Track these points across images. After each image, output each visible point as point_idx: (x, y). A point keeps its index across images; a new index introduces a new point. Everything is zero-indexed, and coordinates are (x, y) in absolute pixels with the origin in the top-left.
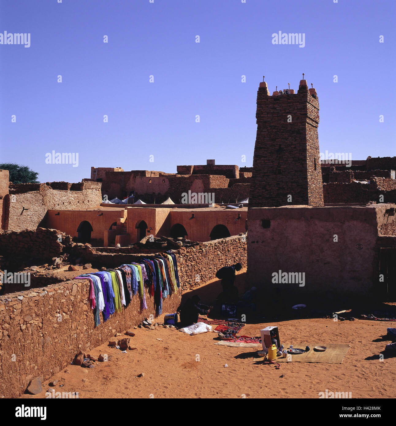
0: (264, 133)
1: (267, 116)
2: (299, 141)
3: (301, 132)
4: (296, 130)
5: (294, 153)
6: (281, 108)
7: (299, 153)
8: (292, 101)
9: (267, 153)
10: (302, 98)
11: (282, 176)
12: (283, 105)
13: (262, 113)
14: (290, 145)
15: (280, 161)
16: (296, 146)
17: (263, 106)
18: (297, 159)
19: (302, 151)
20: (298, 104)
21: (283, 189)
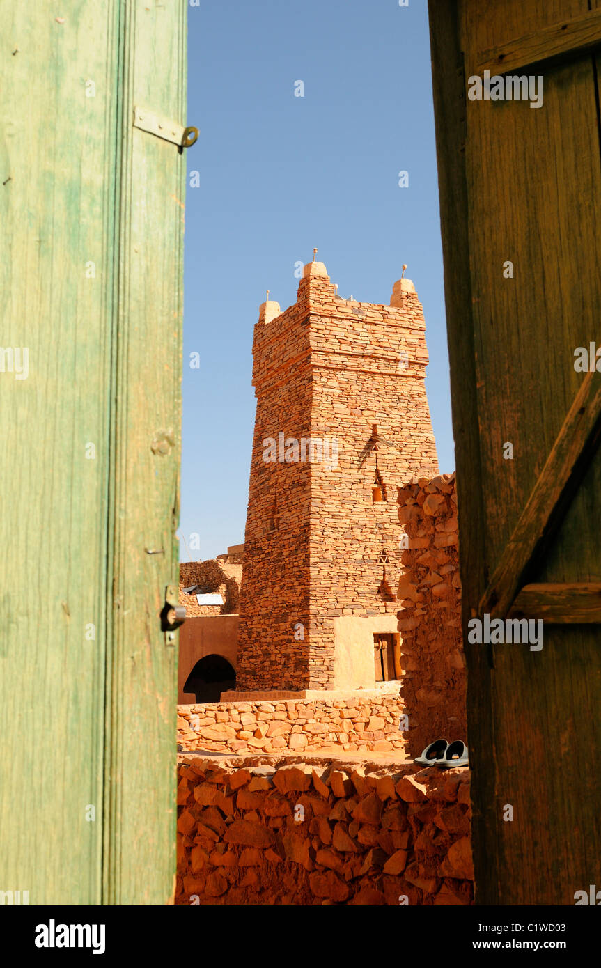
0: (333, 390)
1: (338, 347)
2: (416, 422)
3: (417, 399)
4: (406, 393)
5: (410, 450)
6: (370, 335)
7: (421, 450)
8: (392, 322)
9: (344, 442)
10: (414, 320)
11: (388, 507)
12: (374, 327)
13: (327, 339)
14: (397, 429)
15: (380, 468)
16: (412, 434)
17: (327, 320)
18: (418, 465)
19: (426, 447)
20: (407, 332)
21: (394, 538)
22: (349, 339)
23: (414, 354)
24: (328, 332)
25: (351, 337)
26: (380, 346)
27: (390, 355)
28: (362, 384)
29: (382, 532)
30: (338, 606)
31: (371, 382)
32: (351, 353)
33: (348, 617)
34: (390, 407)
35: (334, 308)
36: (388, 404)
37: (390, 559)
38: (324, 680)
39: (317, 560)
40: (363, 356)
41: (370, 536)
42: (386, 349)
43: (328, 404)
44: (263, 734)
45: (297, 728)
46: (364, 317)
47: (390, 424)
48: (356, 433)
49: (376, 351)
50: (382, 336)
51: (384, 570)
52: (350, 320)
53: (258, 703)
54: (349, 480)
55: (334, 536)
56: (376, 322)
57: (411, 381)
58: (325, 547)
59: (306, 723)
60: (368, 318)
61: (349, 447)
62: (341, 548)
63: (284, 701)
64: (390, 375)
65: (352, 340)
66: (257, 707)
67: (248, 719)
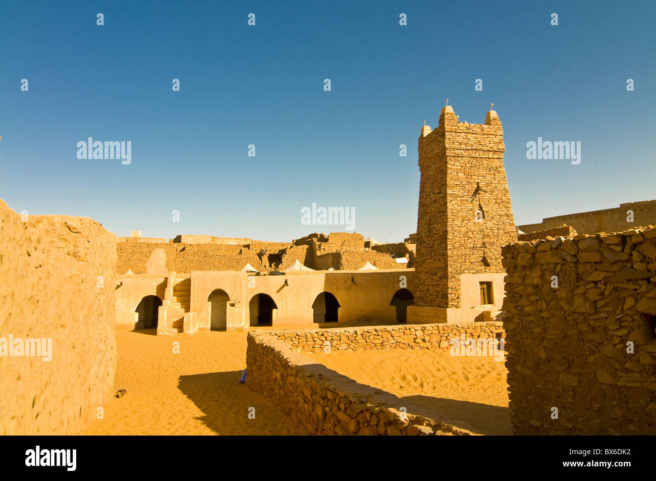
0: (457, 167)
1: (459, 146)
2: (499, 180)
3: (499, 169)
4: (493, 166)
5: (496, 194)
6: (475, 139)
7: (501, 194)
8: (486, 132)
9: (463, 192)
10: (498, 131)
11: (485, 222)
12: (477, 136)
13: (454, 143)
14: (489, 184)
15: (481, 203)
16: (497, 186)
17: (454, 134)
18: (500, 201)
19: (504, 192)
20: (494, 137)
21: (488, 236)
23: (497, 147)
24: (454, 139)
25: (465, 141)
26: (480, 145)
27: (485, 148)
28: (472, 163)
29: (483, 233)
30: (462, 269)
31: (476, 162)
32: (466, 149)
33: (466, 274)
34: (486, 174)
35: (457, 128)
36: (484, 172)
37: (487, 246)
38: (456, 304)
39: (451, 247)
40: (471, 150)
41: (476, 236)
42: (483, 146)
43: (455, 173)
44: (427, 341)
45: (444, 338)
46: (472, 131)
47: (486, 182)
48: (469, 187)
49: (478, 147)
50: (481, 140)
51: (484, 252)
52: (465, 133)
53: (424, 325)
54: (466, 209)
55: (459, 236)
56: (478, 133)
57: (496, 161)
58: (454, 242)
59: (448, 335)
60: (474, 131)
61: (466, 194)
62: (462, 242)
63: (437, 324)
64: (485, 158)
65: (466, 143)
66: (424, 327)
67: (419, 333)
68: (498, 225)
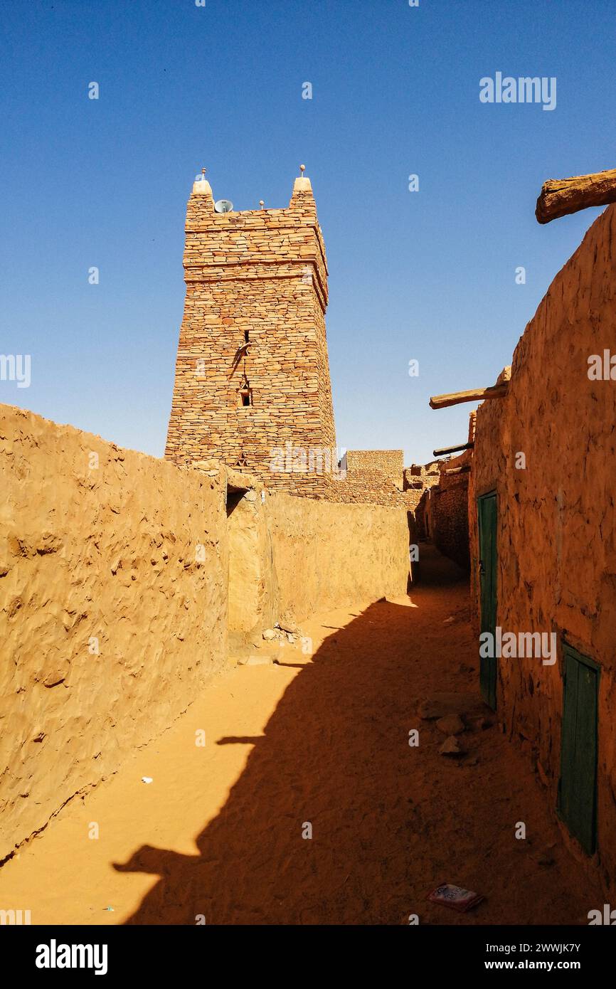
0: (206, 302)
1: (212, 260)
2: (295, 322)
3: (301, 299)
4: (287, 294)
5: (284, 352)
6: (248, 242)
7: (296, 351)
8: (276, 224)
9: (212, 351)
10: (302, 219)
11: (253, 411)
12: (253, 234)
13: (201, 254)
14: (272, 332)
15: (247, 373)
16: (288, 335)
17: (203, 235)
18: (292, 366)
19: (303, 346)
20: (292, 231)
21: (256, 442)
22: (224, 250)
23: (298, 253)
24: (202, 247)
25: (225, 248)
26: (259, 251)
27: (270, 258)
28: (238, 292)
29: (244, 435)
31: (248, 289)
32: (225, 263)
34: (267, 311)
35: (211, 222)
36: (264, 308)
40: (240, 265)
41: (227, 441)
42: (264, 253)
43: (199, 317)
46: (242, 226)
47: (266, 328)
48: (226, 341)
49: (253, 257)
50: (262, 241)
52: (227, 231)
54: (212, 388)
56: (255, 228)
57: (294, 281)
58: (178, 453)
60: (247, 226)
61: (216, 356)
62: (196, 454)
64: (271, 278)
65: (228, 251)
68: (279, 417)
